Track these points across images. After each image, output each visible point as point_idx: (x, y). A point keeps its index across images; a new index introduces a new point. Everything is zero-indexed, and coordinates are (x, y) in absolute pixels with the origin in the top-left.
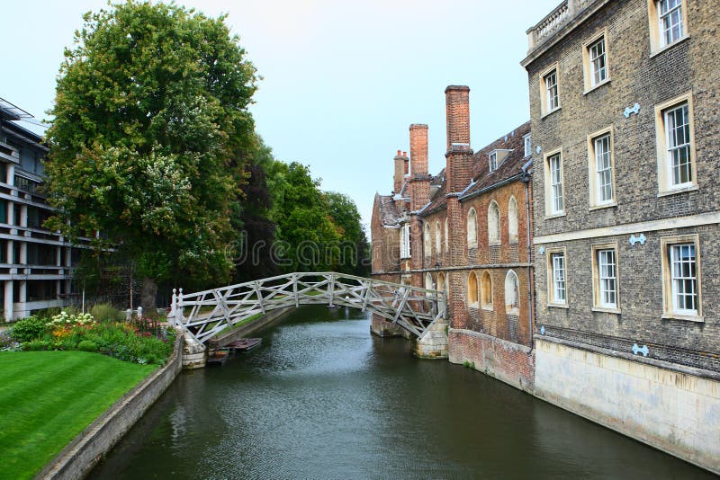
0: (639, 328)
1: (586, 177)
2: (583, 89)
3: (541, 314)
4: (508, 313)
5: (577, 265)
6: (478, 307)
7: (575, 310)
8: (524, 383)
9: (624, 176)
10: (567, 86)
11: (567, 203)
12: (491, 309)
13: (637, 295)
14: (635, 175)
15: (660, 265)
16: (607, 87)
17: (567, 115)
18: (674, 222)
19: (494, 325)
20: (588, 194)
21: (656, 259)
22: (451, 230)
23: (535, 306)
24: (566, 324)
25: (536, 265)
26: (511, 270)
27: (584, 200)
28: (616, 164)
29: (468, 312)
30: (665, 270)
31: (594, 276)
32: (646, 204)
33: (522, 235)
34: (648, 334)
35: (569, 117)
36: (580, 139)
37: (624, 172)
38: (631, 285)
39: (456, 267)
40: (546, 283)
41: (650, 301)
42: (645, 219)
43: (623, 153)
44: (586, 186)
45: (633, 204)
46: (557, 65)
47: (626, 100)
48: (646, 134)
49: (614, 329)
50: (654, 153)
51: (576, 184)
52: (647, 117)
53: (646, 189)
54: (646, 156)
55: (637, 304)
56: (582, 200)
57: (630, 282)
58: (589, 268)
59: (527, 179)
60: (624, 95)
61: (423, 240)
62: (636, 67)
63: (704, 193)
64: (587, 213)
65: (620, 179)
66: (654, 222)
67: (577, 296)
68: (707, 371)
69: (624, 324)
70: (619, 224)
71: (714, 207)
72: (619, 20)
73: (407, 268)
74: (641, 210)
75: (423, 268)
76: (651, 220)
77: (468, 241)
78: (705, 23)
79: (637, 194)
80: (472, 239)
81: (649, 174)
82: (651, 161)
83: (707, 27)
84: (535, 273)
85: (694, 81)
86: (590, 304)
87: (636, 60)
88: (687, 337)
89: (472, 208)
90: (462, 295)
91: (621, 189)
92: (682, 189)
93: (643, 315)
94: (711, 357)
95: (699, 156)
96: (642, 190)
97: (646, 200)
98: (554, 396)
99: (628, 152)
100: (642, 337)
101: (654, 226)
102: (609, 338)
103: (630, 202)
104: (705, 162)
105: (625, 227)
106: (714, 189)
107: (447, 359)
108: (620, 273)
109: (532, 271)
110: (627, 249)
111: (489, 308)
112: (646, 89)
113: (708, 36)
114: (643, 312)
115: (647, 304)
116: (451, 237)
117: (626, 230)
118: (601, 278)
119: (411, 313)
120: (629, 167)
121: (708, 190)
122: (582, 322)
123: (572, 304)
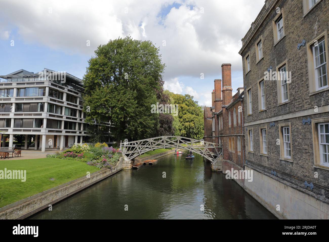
0: (273, 163)
2: (256, 62)
4: (238, 154)
5: (256, 135)
6: (231, 152)
7: (256, 154)
8: (242, 184)
9: (268, 97)
10: (252, 61)
11: (253, 110)
12: (234, 153)
13: (273, 149)
14: (271, 97)
15: (279, 136)
16: (263, 60)
18: (283, 117)
19: (235, 159)
20: (259, 105)
21: (278, 133)
22: (223, 120)
23: (245, 152)
24: (253, 160)
25: (245, 135)
26: (239, 137)
27: (257, 108)
28: (266, 92)
29: (228, 154)
30: (281, 138)
31: (261, 140)
32: (275, 109)
33: (241, 123)
34: (276, 166)
35: (253, 74)
36: (256, 82)
38: (271, 144)
39: (225, 135)
41: (276, 152)
43: (268, 88)
44: (258, 102)
45: (271, 109)
46: (249, 53)
47: (268, 65)
49: (266, 163)
51: (255, 101)
53: (275, 103)
54: (274, 88)
55: (273, 153)
57: (271, 143)
58: (259, 137)
59: (241, 100)
60: (267, 63)
61: (218, 124)
62: (271, 51)
63: (292, 104)
64: (258, 113)
65: (267, 99)
66: (277, 117)
67: (256, 148)
68: (294, 185)
69: (269, 161)
70: (267, 118)
71: (295, 110)
72: (265, 32)
73: (214, 135)
74: (274, 112)
75: (219, 135)
76: (276, 116)
77: (229, 125)
78: (290, 28)
79: (272, 105)
80: (230, 124)
81: (275, 96)
82: (276, 90)
83: (291, 31)
84: (245, 138)
85: (288, 55)
86: (259, 152)
87: (270, 48)
88: (288, 169)
89: (230, 112)
90: (227, 146)
91: (267, 103)
92: (285, 102)
93: (275, 157)
94: (295, 178)
95: (290, 87)
96: (273, 103)
97: (275, 107)
98: (249, 190)
99: (269, 87)
100: (274, 167)
101: (277, 118)
102: (265, 167)
103: (270, 109)
104: (292, 90)
105: (269, 119)
106: (295, 102)
107: (222, 172)
108: (268, 139)
109: (244, 137)
110: (270, 129)
111: (234, 152)
112: (274, 60)
113: (291, 34)
114: (275, 156)
115: (276, 153)
116: (223, 123)
117: (269, 121)
118: (263, 141)
119: (209, 153)
120: (270, 93)
121: (293, 102)
122: (258, 160)
123: (255, 151)
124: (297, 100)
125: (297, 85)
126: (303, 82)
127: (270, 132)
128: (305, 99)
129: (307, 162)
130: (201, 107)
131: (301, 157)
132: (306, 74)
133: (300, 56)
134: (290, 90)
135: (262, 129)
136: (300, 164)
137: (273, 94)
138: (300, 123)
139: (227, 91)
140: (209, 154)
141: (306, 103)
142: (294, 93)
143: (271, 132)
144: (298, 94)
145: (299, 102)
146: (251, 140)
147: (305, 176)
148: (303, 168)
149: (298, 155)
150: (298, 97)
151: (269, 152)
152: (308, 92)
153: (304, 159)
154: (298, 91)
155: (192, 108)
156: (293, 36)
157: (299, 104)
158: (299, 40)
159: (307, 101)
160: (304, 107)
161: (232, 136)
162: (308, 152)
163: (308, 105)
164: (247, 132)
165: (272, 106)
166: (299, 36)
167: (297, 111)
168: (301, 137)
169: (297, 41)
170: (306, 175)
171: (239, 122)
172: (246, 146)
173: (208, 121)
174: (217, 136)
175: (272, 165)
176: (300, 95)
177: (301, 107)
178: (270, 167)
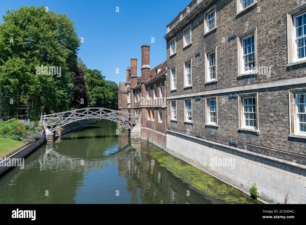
0: (198, 128)
1: (183, 76)
2: (183, 46)
3: (169, 123)
4: (159, 122)
5: (180, 106)
6: (150, 120)
7: (179, 122)
10: (178, 45)
11: (177, 86)
12: (154, 121)
13: (198, 117)
14: (198, 76)
15: (205, 107)
17: (178, 55)
18: (210, 92)
19: (155, 126)
20: (183, 83)
21: (204, 105)
22: (142, 94)
23: (167, 120)
24: (176, 126)
25: (167, 106)
26: (160, 108)
27: (182, 84)
28: (192, 72)
29: (147, 122)
30: (207, 108)
31: (185, 110)
32: (201, 86)
34: (201, 130)
35: (178, 56)
36: (182, 64)
37: (195, 75)
38: (196, 113)
40: (170, 113)
42: (201, 91)
44: (183, 80)
45: (197, 86)
46: (175, 38)
47: (196, 50)
48: (202, 62)
49: (191, 129)
50: (204, 69)
51: (180, 79)
52: (202, 56)
54: (202, 69)
55: (198, 120)
56: (181, 84)
57: (196, 112)
58: (183, 108)
59: (165, 77)
60: (195, 48)
61: (134, 97)
62: (200, 39)
63: (219, 82)
64: (183, 89)
65: (193, 77)
67: (180, 117)
68: (219, 143)
69: (193, 127)
70: (192, 93)
71: (222, 87)
72: (195, 22)
74: (200, 88)
75: (134, 107)
76: (202, 91)
78: (222, 23)
79: (198, 83)
81: (202, 76)
82: (203, 71)
83: (222, 24)
84: (167, 109)
85: (217, 43)
86: (183, 120)
87: (200, 36)
88: (213, 132)
89: (149, 87)
90: (145, 116)
91: (194, 81)
92: (212, 81)
93: (199, 124)
94: (220, 139)
95: (218, 69)
96: (200, 81)
97: (201, 84)
99: (196, 68)
100: (199, 132)
101: (203, 93)
104: (220, 72)
105: (195, 94)
106: (222, 81)
107: (141, 138)
108: (193, 109)
110: (195, 101)
112: (203, 46)
113: (222, 27)
114: (200, 123)
115: (201, 120)
118: (187, 111)
119: (128, 122)
121: (221, 81)
122: (181, 126)
123: (178, 119)
124: (224, 79)
125: (225, 68)
126: (231, 66)
128: (232, 79)
129: (231, 126)
131: (226, 122)
132: (235, 60)
133: (230, 46)
134: (218, 71)
135: (186, 102)
136: (225, 128)
137: (200, 74)
138: (227, 97)
139: (146, 70)
141: (233, 82)
142: (222, 74)
143: (197, 104)
144: (226, 75)
145: (226, 81)
147: (229, 136)
148: (228, 130)
149: (223, 121)
150: (225, 77)
151: (194, 119)
152: (236, 74)
153: (229, 123)
154: (226, 73)
156: (224, 29)
157: (226, 83)
158: (230, 33)
159: (234, 80)
160: (231, 85)
162: (233, 119)
163: (235, 83)
164: (170, 104)
166: (230, 30)
167: (224, 88)
168: (227, 108)
169: (228, 33)
170: (231, 136)
171: (161, 95)
172: (168, 116)
175: (197, 130)
176: (228, 76)
177: (228, 85)
178: (194, 131)
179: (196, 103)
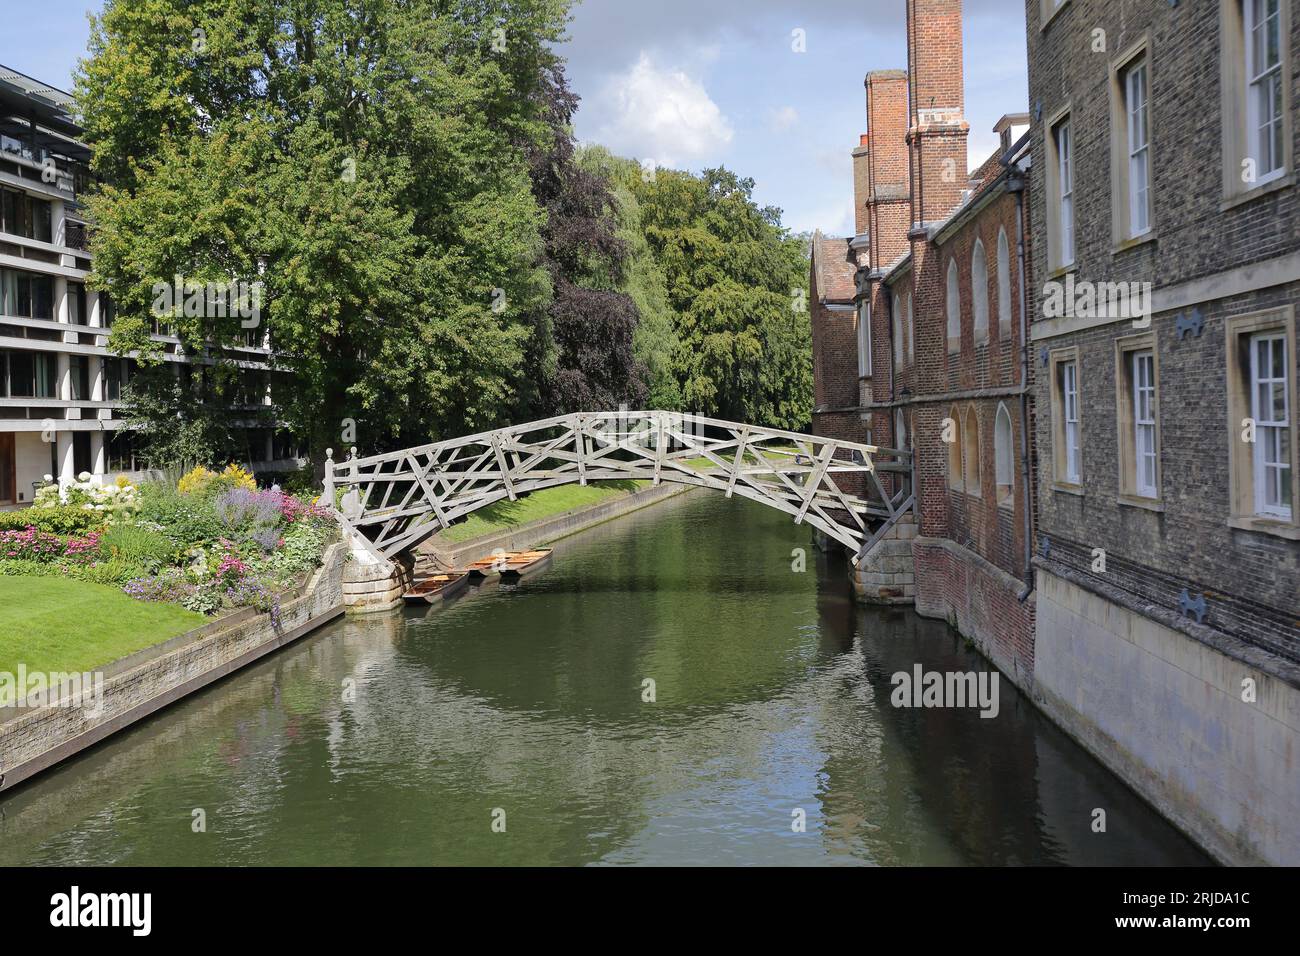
0: (1192, 548)
1: (1108, 170)
3: (1045, 509)
4: (1000, 504)
5: (1096, 391)
6: (962, 491)
7: (1094, 500)
8: (1021, 671)
9: (1169, 161)
11: (1082, 241)
12: (979, 495)
13: (1190, 466)
15: (1226, 389)
19: (984, 529)
20: (1112, 214)
21: (1219, 373)
22: (916, 311)
23: (1035, 488)
24: (1080, 534)
25: (1037, 392)
26: (1001, 404)
28: (1155, 132)
29: (947, 503)
30: (1235, 401)
31: (1122, 417)
32: (1204, 232)
33: (1015, 323)
34: (1207, 566)
36: (1100, 75)
38: (1181, 439)
39: (926, 398)
40: (1050, 436)
41: (1210, 483)
43: (1168, 102)
44: (1109, 194)
45: (1182, 234)
48: (1206, 45)
49: (1152, 553)
51: (1094, 191)
53: (1204, 193)
54: (1205, 102)
55: (1190, 490)
56: (1102, 229)
57: (1178, 433)
59: (1015, 185)
61: (891, 336)
64: (1111, 260)
65: (1162, 171)
66: (1215, 278)
67: (1096, 463)
69: (1168, 537)
70: (1159, 286)
73: (867, 398)
74: (1197, 246)
75: (893, 400)
76: (1212, 272)
77: (949, 337)
79: (1189, 207)
80: (954, 332)
81: (1210, 151)
82: (1213, 117)
84: (1035, 411)
86: (1114, 487)
88: (1273, 578)
89: (952, 260)
90: (939, 461)
91: (1163, 196)
92: (1265, 186)
93: (1199, 516)
96: (1196, 196)
97: (1204, 219)
98: (1061, 706)
99: (1175, 97)
100: (1197, 573)
101: (1215, 286)
102: (1143, 573)
103: (1178, 229)
105: (1168, 294)
107: (913, 605)
108: (1161, 410)
109: (1028, 405)
110: (1173, 349)
111: (976, 492)
114: (1200, 510)
115: (1206, 489)
116: (917, 328)
117: (1169, 301)
118: (1138, 420)
119: (837, 499)
120: (1177, 137)
122: (1105, 531)
123: (1089, 484)
127: (1173, 370)
130: (799, 244)
134: (1295, 108)
135: (1128, 355)
137: (1196, 140)
139: (940, 140)
140: (839, 505)
143: (1181, 370)
146: (1072, 418)
151: (1170, 483)
155: (748, 248)
161: (968, 399)
164: (1048, 375)
165: (1190, 212)
171: (1005, 315)
172: (1042, 455)
173: (832, 319)
174: (884, 404)
175: (1185, 559)
178: (1171, 571)
179: (1180, 365)
